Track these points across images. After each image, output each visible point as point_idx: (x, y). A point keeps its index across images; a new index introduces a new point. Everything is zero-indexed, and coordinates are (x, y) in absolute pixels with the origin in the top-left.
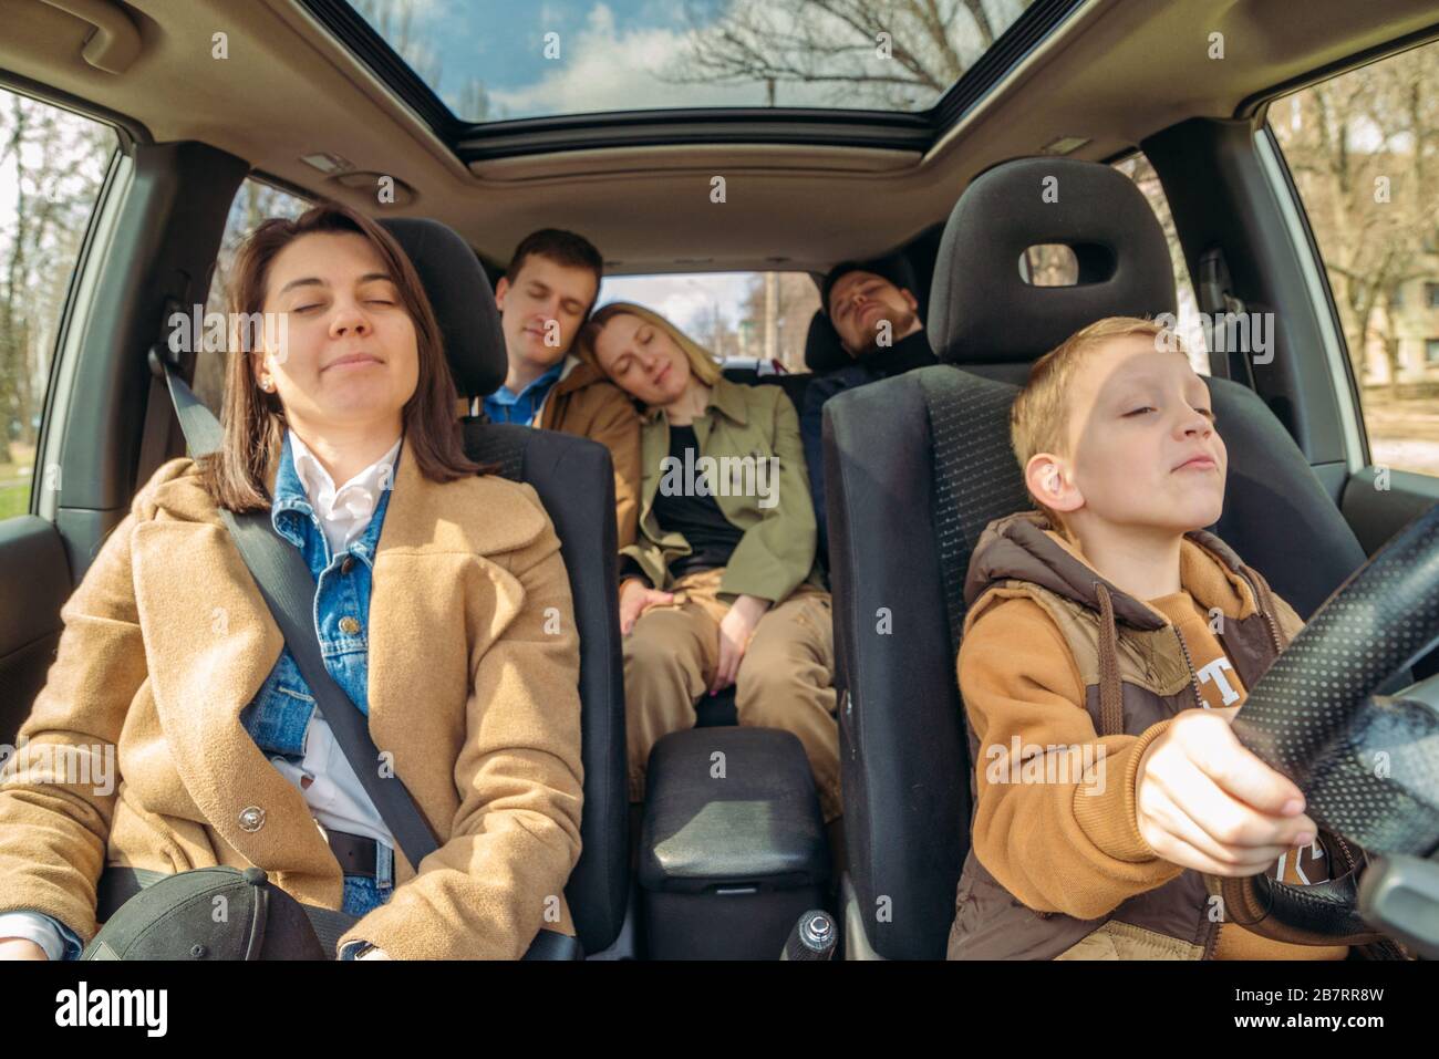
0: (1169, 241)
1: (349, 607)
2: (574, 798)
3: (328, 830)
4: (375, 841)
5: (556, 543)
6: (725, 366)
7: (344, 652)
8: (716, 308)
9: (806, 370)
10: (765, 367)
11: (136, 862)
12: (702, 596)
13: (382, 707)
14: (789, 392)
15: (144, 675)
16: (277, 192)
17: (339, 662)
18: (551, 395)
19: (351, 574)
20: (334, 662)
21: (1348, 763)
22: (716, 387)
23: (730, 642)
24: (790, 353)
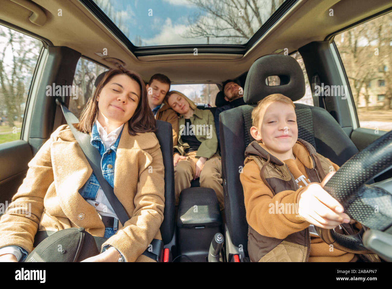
0: (304, 74)
1: (110, 162)
2: (162, 206)
3: (102, 216)
4: (113, 218)
5: (159, 146)
6: (197, 105)
7: (108, 173)
8: (195, 92)
9: (215, 106)
10: (206, 106)
11: (47, 229)
12: (192, 157)
13: (117, 186)
14: (211, 111)
15: (53, 180)
16: (89, 61)
17: (107, 175)
18: (158, 112)
19: (111, 154)
20: (106, 175)
21: (358, 201)
22: (195, 110)
23: (198, 168)
24: (212, 103)
